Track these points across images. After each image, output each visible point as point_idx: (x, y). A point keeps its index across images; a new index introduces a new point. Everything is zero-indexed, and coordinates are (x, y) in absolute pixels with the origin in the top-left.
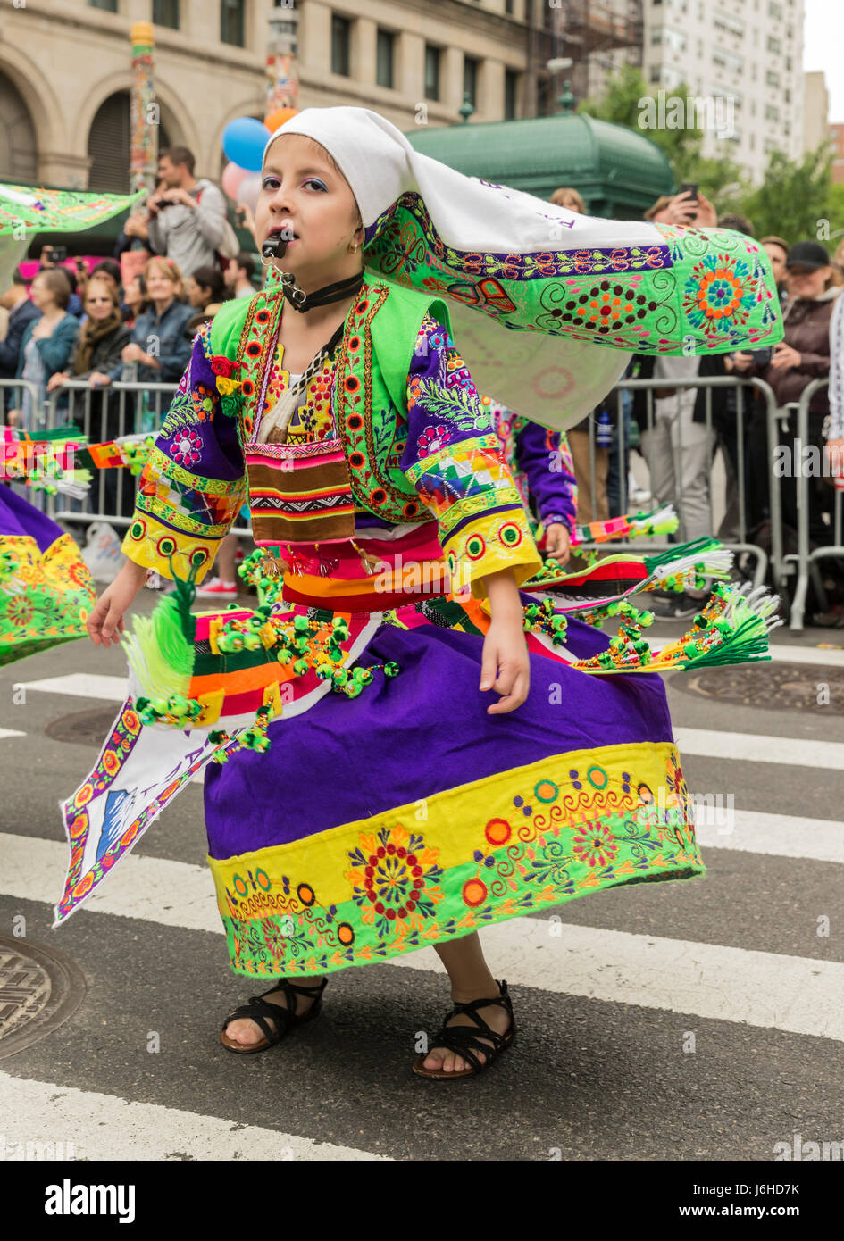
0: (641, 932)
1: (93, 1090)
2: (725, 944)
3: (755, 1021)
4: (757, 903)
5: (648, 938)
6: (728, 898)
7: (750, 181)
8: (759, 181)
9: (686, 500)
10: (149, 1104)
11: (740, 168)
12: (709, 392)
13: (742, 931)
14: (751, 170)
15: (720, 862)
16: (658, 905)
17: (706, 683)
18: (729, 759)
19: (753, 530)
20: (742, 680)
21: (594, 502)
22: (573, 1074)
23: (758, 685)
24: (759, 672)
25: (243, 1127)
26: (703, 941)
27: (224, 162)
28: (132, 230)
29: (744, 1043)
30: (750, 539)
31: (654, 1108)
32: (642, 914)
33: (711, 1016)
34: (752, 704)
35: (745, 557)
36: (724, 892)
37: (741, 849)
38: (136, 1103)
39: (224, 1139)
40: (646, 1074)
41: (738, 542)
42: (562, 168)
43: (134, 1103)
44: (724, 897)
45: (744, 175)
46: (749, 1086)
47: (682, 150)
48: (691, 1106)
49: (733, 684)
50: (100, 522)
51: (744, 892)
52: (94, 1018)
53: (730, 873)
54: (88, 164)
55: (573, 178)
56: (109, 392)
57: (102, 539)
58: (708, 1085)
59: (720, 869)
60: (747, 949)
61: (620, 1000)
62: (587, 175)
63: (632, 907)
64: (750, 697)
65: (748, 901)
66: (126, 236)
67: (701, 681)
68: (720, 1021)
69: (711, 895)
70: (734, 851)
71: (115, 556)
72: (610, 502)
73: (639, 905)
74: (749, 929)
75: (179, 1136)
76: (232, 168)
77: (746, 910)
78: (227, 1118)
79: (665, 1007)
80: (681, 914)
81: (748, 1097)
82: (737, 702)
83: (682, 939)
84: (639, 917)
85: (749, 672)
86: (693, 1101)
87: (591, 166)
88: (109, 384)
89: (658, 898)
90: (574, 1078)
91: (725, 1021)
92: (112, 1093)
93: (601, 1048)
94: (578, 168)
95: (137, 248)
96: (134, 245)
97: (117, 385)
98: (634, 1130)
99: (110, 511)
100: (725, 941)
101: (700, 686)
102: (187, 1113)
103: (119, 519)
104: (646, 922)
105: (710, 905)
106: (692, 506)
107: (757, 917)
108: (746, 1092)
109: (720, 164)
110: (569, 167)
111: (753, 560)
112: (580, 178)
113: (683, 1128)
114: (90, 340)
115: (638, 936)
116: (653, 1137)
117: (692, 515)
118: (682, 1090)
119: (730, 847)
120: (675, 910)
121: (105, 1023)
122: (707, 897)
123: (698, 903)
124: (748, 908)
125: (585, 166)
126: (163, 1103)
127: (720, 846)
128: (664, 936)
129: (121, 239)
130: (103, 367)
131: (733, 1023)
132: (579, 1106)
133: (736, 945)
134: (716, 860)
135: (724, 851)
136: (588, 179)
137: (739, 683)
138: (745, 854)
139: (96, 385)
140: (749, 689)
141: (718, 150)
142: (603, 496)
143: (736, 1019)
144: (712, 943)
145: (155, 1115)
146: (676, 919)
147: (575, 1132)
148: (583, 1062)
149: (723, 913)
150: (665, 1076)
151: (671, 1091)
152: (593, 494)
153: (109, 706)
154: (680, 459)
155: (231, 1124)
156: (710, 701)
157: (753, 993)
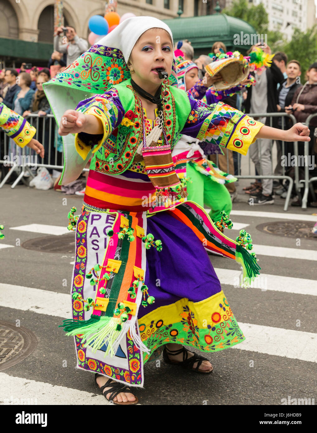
0: (246, 322)
1: (40, 381)
2: (278, 327)
3: (289, 356)
4: (290, 311)
5: (249, 325)
6: (279, 309)
7: (287, 39)
8: (290, 39)
9: (263, 159)
10: (61, 386)
11: (283, 34)
12: (271, 119)
13: (284, 322)
14: (287, 35)
15: (276, 296)
16: (252, 312)
17: (270, 228)
18: (279, 257)
19: (288, 171)
20: (284, 227)
21: (228, 160)
22: (221, 376)
23: (290, 229)
24: (290, 224)
25: (97, 395)
26: (270, 326)
27: (89, 32)
28: (55, 57)
29: (285, 365)
30: (287, 174)
31: (251, 389)
32: (247, 315)
33: (273, 354)
34: (288, 237)
35: (285, 181)
36: (278, 307)
37: (284, 291)
38: (56, 386)
39: (89, 400)
40: (248, 376)
41: (282, 175)
42: (216, 34)
43: (55, 386)
44: (277, 309)
45: (284, 37)
46: (287, 381)
47: (261, 28)
48: (265, 388)
49: (280, 229)
50: (42, 167)
51: (285, 307)
52: (40, 354)
53: (280, 300)
54: (38, 32)
55: (220, 38)
56: (46, 118)
57: (43, 173)
58: (272, 380)
59: (276, 299)
60: (287, 329)
61: (238, 348)
62: (225, 37)
63: (243, 313)
64: (286, 234)
65: (287, 311)
66: (52, 60)
67: (268, 227)
68: (276, 356)
69: (273, 308)
70: (281, 292)
71: (47, 179)
72: (234, 160)
73: (245, 312)
74: (287, 321)
75: (72, 399)
76: (92, 34)
77: (286, 314)
78: (90, 392)
79: (256, 351)
80: (261, 315)
81: (287, 385)
82: (282, 236)
83: (262, 325)
84: (245, 317)
85: (286, 224)
86: (266, 386)
87: (227, 33)
88: (46, 115)
89: (253, 309)
90: (221, 378)
91: (278, 356)
92: (47, 382)
93: (231, 366)
94: (222, 34)
95: (56, 64)
96: (55, 63)
97: (49, 115)
98: (244, 397)
99: (46, 163)
100: (278, 326)
101: (268, 229)
102: (75, 390)
103: (49, 166)
104: (248, 318)
105: (272, 312)
106: (265, 162)
107: (290, 317)
108: (286, 383)
109: (275, 33)
110: (219, 34)
111: (288, 182)
112: (223, 38)
113: (263, 397)
114: (38, 98)
115: (245, 324)
116: (251, 400)
117: (264, 165)
118: (262, 382)
119: (280, 290)
120: (259, 314)
121: (44, 356)
122: (271, 309)
123: (268, 311)
124: (287, 313)
125: (224, 34)
126: (66, 386)
127: (276, 290)
128: (255, 324)
129: (50, 61)
130: (43, 109)
131: (281, 357)
132: (223, 388)
133: (282, 328)
134: (274, 295)
135: (277, 292)
136: (226, 38)
137: (283, 228)
138: (285, 293)
139: (41, 115)
140: (287, 231)
141: (274, 27)
142: (231, 157)
143: (282, 355)
144: (273, 327)
145: (63, 391)
146: (259, 317)
147: (222, 398)
148: (224, 371)
149: (277, 315)
150: (256, 377)
151: (258, 383)
152: (228, 157)
153: (45, 236)
154: (260, 144)
155: (92, 394)
156: (271, 235)
157: (289, 345)
